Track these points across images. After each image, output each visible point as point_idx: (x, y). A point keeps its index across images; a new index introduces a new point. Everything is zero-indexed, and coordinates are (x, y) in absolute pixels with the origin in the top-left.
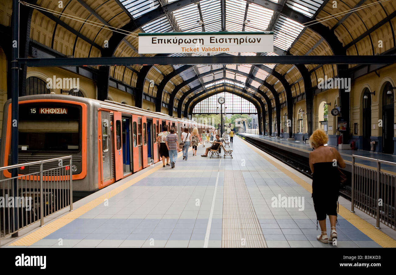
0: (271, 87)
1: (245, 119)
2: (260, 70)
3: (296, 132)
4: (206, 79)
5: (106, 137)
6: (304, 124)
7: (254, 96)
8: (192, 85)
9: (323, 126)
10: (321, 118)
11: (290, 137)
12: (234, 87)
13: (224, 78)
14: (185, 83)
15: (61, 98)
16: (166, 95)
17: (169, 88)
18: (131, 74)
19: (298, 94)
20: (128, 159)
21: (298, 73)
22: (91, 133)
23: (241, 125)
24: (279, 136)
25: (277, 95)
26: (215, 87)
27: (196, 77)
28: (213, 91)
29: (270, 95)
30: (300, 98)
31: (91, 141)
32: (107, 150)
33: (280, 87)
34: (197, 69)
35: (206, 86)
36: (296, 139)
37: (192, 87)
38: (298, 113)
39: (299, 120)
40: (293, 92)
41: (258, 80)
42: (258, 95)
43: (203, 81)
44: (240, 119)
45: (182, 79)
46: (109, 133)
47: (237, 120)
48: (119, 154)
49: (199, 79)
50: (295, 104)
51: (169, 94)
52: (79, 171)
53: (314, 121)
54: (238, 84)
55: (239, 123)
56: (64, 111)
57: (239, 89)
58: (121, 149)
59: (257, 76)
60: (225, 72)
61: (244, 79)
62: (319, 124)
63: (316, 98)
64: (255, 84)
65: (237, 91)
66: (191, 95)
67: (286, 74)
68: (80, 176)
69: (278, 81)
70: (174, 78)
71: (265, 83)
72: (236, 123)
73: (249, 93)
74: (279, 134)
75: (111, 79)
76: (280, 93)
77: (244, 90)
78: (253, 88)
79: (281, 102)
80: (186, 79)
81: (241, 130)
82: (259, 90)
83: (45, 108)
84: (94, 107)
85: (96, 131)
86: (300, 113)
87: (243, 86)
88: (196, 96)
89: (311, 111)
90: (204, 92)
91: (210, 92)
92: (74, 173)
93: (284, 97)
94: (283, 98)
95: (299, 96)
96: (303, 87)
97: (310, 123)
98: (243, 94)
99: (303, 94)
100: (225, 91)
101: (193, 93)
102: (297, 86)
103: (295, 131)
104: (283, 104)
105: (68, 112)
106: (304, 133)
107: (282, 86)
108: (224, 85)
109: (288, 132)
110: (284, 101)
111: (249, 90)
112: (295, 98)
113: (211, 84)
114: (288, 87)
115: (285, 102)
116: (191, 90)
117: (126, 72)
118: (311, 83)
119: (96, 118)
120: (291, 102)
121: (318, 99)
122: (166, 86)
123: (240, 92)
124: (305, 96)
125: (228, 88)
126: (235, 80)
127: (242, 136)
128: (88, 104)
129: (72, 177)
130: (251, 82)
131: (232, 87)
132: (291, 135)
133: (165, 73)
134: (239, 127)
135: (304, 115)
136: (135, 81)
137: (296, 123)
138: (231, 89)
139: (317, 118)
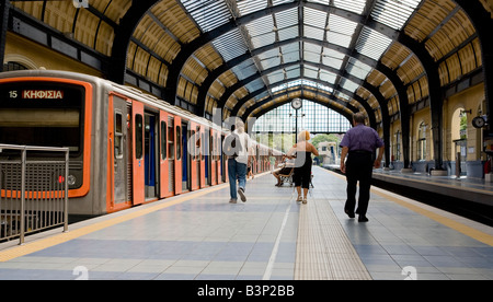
0: (375, 90)
1: (333, 143)
2: (358, 63)
3: (414, 160)
4: (273, 78)
5: (120, 137)
6: (428, 145)
7: (348, 105)
8: (251, 87)
9: (459, 147)
10: (456, 134)
11: (406, 167)
12: (317, 91)
13: (302, 76)
14: (240, 84)
15: (54, 75)
16: (211, 102)
17: (216, 90)
18: (158, 67)
19: (418, 98)
20: (152, 178)
21: (418, 66)
22: (98, 127)
23: (328, 153)
24: (387, 166)
25: (384, 102)
26: (287, 92)
27: (259, 74)
28: (283, 97)
29: (374, 103)
30: (421, 105)
31: (98, 139)
32: (121, 157)
33: (389, 89)
34: (259, 62)
35: (273, 90)
36: (415, 171)
37: (252, 90)
38: (418, 128)
39: (420, 140)
40: (410, 96)
41: (354, 79)
42: (355, 103)
43: (268, 81)
44: (325, 144)
45: (236, 77)
46: (125, 132)
47: (321, 145)
48: (139, 165)
49: (262, 78)
50: (413, 115)
51: (215, 100)
52: (78, 185)
53: (444, 140)
54: (323, 87)
55: (324, 149)
56: (58, 95)
57: (324, 95)
58: (142, 159)
59: (354, 72)
60: (302, 68)
61: (332, 78)
62: (453, 144)
63: (447, 103)
64: (350, 86)
65: (321, 97)
66: (250, 103)
67: (398, 67)
68: (80, 192)
69: (387, 79)
70: (224, 75)
71: (365, 83)
72: (320, 149)
73: (340, 101)
74: (387, 165)
75: (129, 72)
76: (389, 99)
77: (333, 97)
78: (346, 92)
79: (390, 114)
80: (242, 77)
81: (327, 160)
82: (355, 96)
83: (31, 89)
84: (104, 89)
85: (106, 125)
86: (422, 129)
87: (331, 90)
88: (257, 105)
89: (439, 124)
90: (270, 98)
91: (278, 99)
92: (71, 188)
93: (395, 105)
94: (393, 107)
95: (419, 102)
96: (425, 87)
97: (438, 144)
98: (330, 103)
99: (427, 98)
100: (302, 97)
101: (253, 99)
102: (416, 87)
103: (413, 158)
104: (394, 116)
105: (64, 96)
106: (427, 159)
107: (393, 86)
108: (301, 88)
109: (402, 159)
110: (395, 110)
111: (341, 95)
112: (413, 105)
113: (281, 87)
114: (402, 88)
115: (398, 113)
116: (250, 96)
117: (151, 63)
118: (439, 80)
119: (105, 104)
120: (408, 112)
121: (451, 106)
122: (212, 87)
123: (326, 99)
124: (429, 101)
125: (307, 93)
126: (317, 80)
127: (329, 169)
128: (94, 83)
129: (69, 193)
130: (343, 83)
131: (313, 91)
132: (407, 164)
133: (210, 67)
134: (325, 156)
135: (427, 131)
136: (164, 77)
137: (415, 145)
138: (312, 94)
139: (449, 136)
